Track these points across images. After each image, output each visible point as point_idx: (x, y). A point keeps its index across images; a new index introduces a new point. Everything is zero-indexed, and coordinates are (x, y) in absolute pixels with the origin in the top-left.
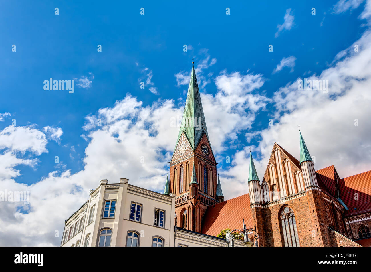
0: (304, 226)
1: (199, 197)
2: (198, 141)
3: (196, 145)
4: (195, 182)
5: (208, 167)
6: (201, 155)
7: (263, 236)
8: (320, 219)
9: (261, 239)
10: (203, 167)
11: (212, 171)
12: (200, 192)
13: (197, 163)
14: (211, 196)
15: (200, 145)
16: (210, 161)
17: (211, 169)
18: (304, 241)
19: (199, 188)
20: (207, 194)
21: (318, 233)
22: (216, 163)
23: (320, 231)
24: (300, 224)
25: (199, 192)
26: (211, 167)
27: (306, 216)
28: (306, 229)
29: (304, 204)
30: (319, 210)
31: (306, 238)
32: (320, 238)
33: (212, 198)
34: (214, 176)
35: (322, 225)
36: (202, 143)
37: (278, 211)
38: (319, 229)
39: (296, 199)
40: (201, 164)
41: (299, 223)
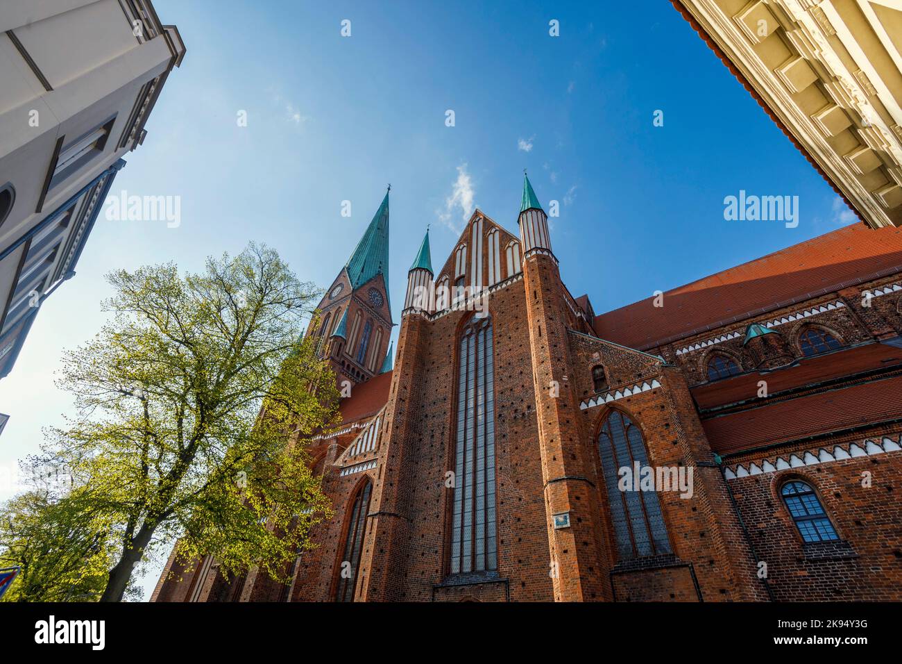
0: (510, 338)
1: (343, 362)
2: (365, 281)
3: (360, 284)
4: (340, 335)
5: (375, 324)
6: (365, 302)
7: (413, 370)
8: (550, 307)
9: (407, 375)
10: (365, 321)
11: (382, 333)
12: (349, 358)
13: (355, 311)
14: (370, 371)
15: (367, 287)
16: (382, 317)
17: (380, 329)
18: (504, 371)
19: (349, 349)
20: (363, 365)
21: (540, 335)
22: (393, 325)
23: (544, 332)
24: (500, 336)
25: (345, 355)
26: (381, 327)
27: (517, 317)
28: (513, 343)
29: (516, 295)
30: (548, 290)
31: (509, 364)
32: (543, 347)
33: (370, 373)
34: (383, 341)
35: (551, 319)
36: (372, 286)
37: (457, 321)
38: (544, 326)
39: (500, 291)
40: (362, 315)
41: (498, 335)
